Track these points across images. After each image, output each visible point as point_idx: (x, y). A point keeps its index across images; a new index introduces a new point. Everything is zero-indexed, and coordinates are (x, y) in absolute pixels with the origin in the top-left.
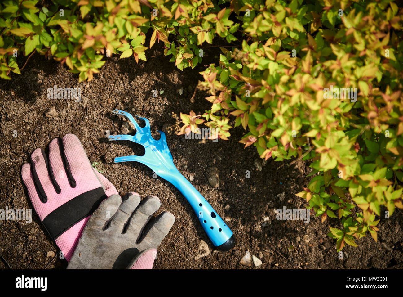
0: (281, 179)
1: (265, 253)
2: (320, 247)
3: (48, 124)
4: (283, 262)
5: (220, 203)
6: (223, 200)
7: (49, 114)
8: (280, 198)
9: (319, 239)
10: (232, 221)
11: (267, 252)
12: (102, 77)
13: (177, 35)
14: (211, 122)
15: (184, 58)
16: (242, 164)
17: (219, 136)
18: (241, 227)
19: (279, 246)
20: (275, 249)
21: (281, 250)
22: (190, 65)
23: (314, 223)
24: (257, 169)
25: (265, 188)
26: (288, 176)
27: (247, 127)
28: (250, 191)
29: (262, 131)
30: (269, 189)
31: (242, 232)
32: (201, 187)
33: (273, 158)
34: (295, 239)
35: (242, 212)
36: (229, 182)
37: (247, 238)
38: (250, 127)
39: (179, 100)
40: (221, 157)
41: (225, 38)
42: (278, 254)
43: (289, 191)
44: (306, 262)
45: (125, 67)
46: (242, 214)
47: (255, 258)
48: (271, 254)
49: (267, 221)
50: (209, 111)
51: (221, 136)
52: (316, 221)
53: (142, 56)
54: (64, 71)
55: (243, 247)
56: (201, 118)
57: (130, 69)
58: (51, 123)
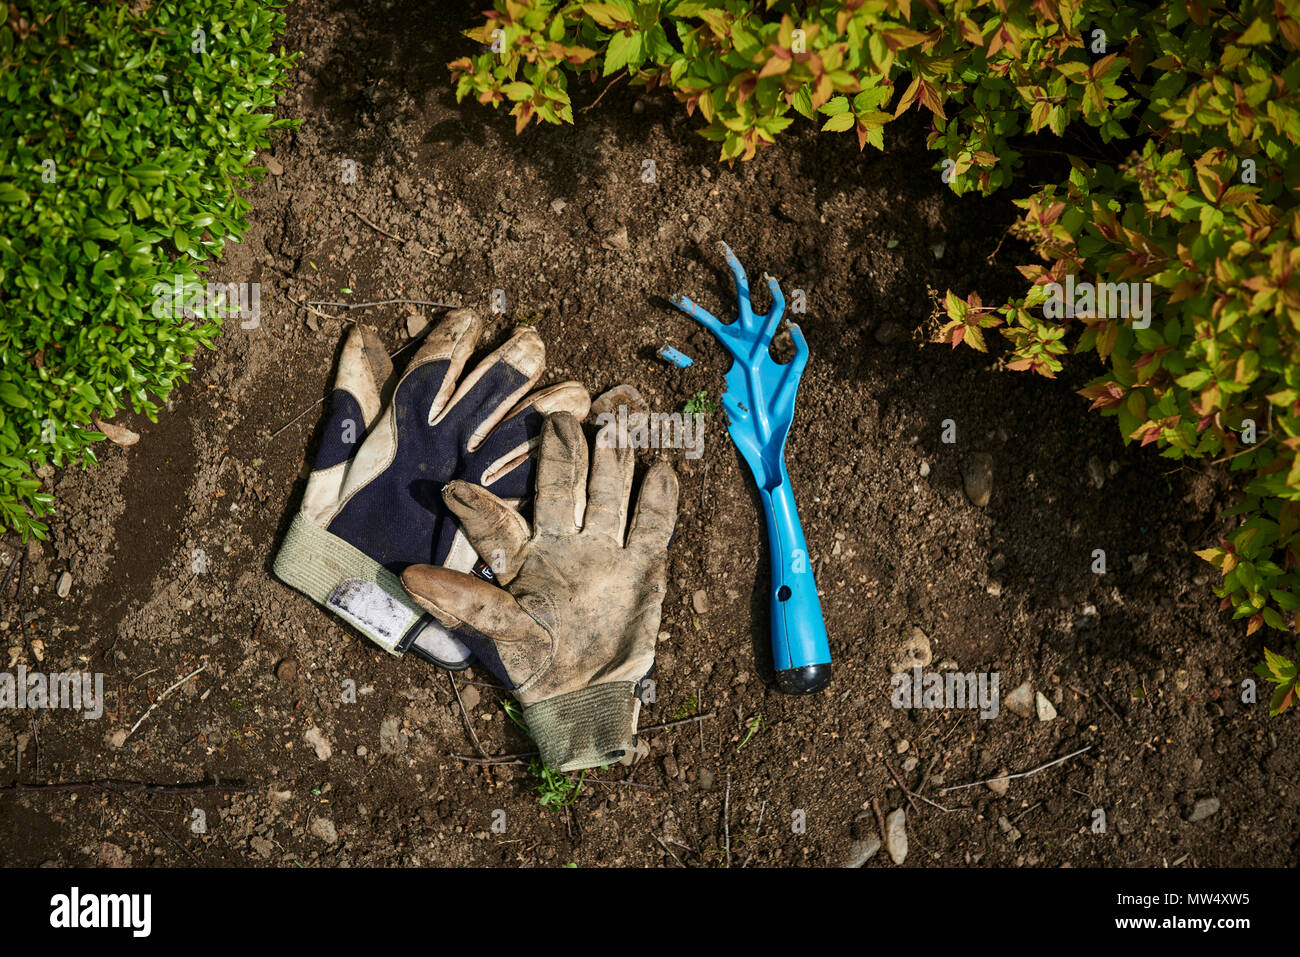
0: (1146, 519)
1: (1070, 693)
2: (1209, 707)
3: (604, 266)
4: (1109, 725)
5: (982, 544)
6: (991, 541)
7: (609, 243)
8: (1134, 565)
9: (1212, 686)
10: (1003, 596)
11: (1074, 692)
12: (753, 178)
13: (966, 105)
14: (1018, 330)
15: (976, 162)
16: (1055, 462)
17: (1033, 364)
18: (1023, 617)
19: (1106, 684)
20: (1094, 689)
21: (1110, 695)
22: (980, 187)
23: (1208, 646)
24: (1092, 483)
25: (1102, 533)
26: (1165, 515)
27: (1108, 359)
28: (1063, 533)
29: (1145, 372)
30: (1109, 538)
31: (1021, 630)
32: (942, 497)
33: (1160, 445)
34: (1152, 675)
35: (1032, 580)
36: (1013, 500)
37: (1032, 646)
38: (1115, 360)
39: (932, 272)
40: (1008, 434)
41: (1098, 129)
42: (1100, 703)
43: (1160, 553)
44: (1168, 735)
45: (814, 165)
46: (1031, 586)
47: (1042, 701)
48: (1083, 698)
49: (1091, 617)
50: (1019, 301)
51: (1040, 365)
52: (1214, 641)
53: (874, 137)
54: (666, 145)
55: (1018, 667)
56: (995, 314)
57: (824, 172)
58: (609, 265)
